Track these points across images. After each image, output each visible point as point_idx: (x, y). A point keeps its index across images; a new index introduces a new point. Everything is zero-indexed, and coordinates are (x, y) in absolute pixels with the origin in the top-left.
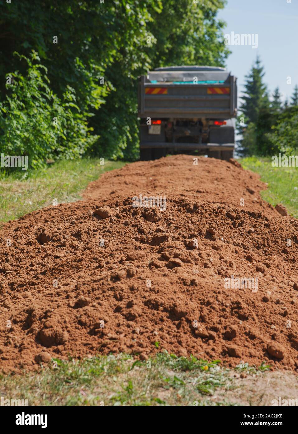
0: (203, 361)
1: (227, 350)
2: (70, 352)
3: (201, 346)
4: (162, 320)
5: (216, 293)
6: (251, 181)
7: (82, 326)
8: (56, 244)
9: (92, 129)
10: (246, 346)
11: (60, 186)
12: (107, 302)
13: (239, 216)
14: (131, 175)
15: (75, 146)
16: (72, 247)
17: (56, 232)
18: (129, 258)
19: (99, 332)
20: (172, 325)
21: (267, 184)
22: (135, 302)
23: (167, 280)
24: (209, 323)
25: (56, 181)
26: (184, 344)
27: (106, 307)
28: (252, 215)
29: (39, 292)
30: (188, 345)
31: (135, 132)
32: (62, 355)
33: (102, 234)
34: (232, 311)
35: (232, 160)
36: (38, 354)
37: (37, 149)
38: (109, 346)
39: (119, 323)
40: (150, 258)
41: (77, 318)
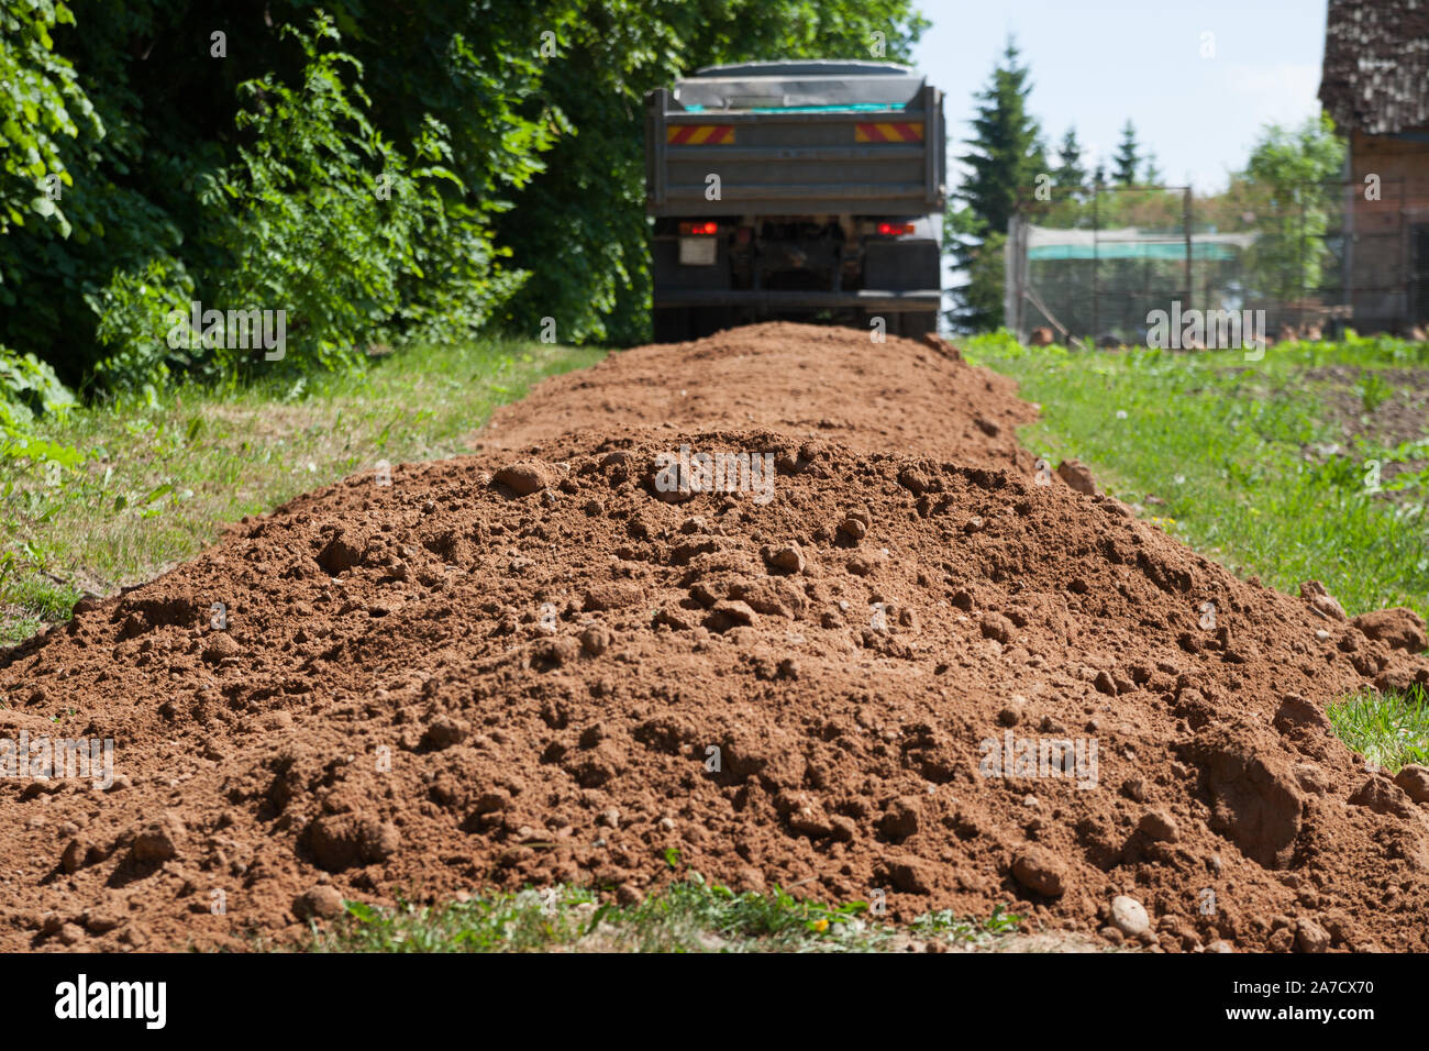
0: (812, 905)
1: (887, 871)
2: (405, 886)
3: (807, 860)
4: (688, 784)
5: (855, 701)
6: (989, 398)
7: (440, 806)
8: (377, 573)
9: (507, 252)
10: (947, 860)
11: (407, 418)
12: (521, 732)
13: (937, 481)
14: (623, 384)
15: (458, 303)
16: (427, 581)
17: (378, 538)
18: (592, 604)
19: (492, 821)
20: (718, 800)
21: (1037, 406)
22: (605, 729)
23: (705, 662)
24: (833, 792)
25: (392, 404)
26: (755, 857)
27: (517, 746)
28: (976, 478)
29: (315, 710)
30: (769, 859)
31: (639, 264)
32: (378, 895)
33: (519, 541)
34: (904, 753)
35: (932, 337)
36: (301, 893)
37: (335, 306)
38: (523, 864)
39: (557, 796)
40: (657, 603)
41: (426, 780)
